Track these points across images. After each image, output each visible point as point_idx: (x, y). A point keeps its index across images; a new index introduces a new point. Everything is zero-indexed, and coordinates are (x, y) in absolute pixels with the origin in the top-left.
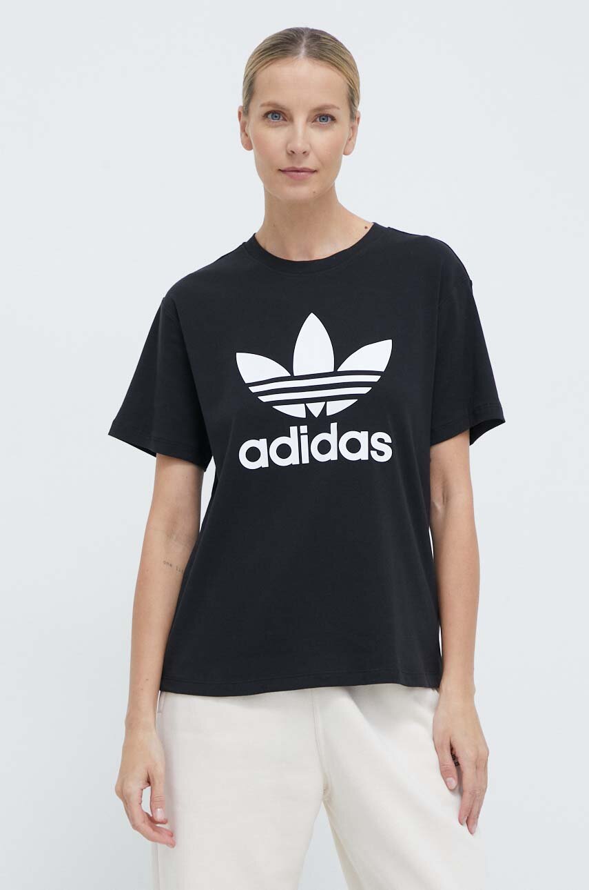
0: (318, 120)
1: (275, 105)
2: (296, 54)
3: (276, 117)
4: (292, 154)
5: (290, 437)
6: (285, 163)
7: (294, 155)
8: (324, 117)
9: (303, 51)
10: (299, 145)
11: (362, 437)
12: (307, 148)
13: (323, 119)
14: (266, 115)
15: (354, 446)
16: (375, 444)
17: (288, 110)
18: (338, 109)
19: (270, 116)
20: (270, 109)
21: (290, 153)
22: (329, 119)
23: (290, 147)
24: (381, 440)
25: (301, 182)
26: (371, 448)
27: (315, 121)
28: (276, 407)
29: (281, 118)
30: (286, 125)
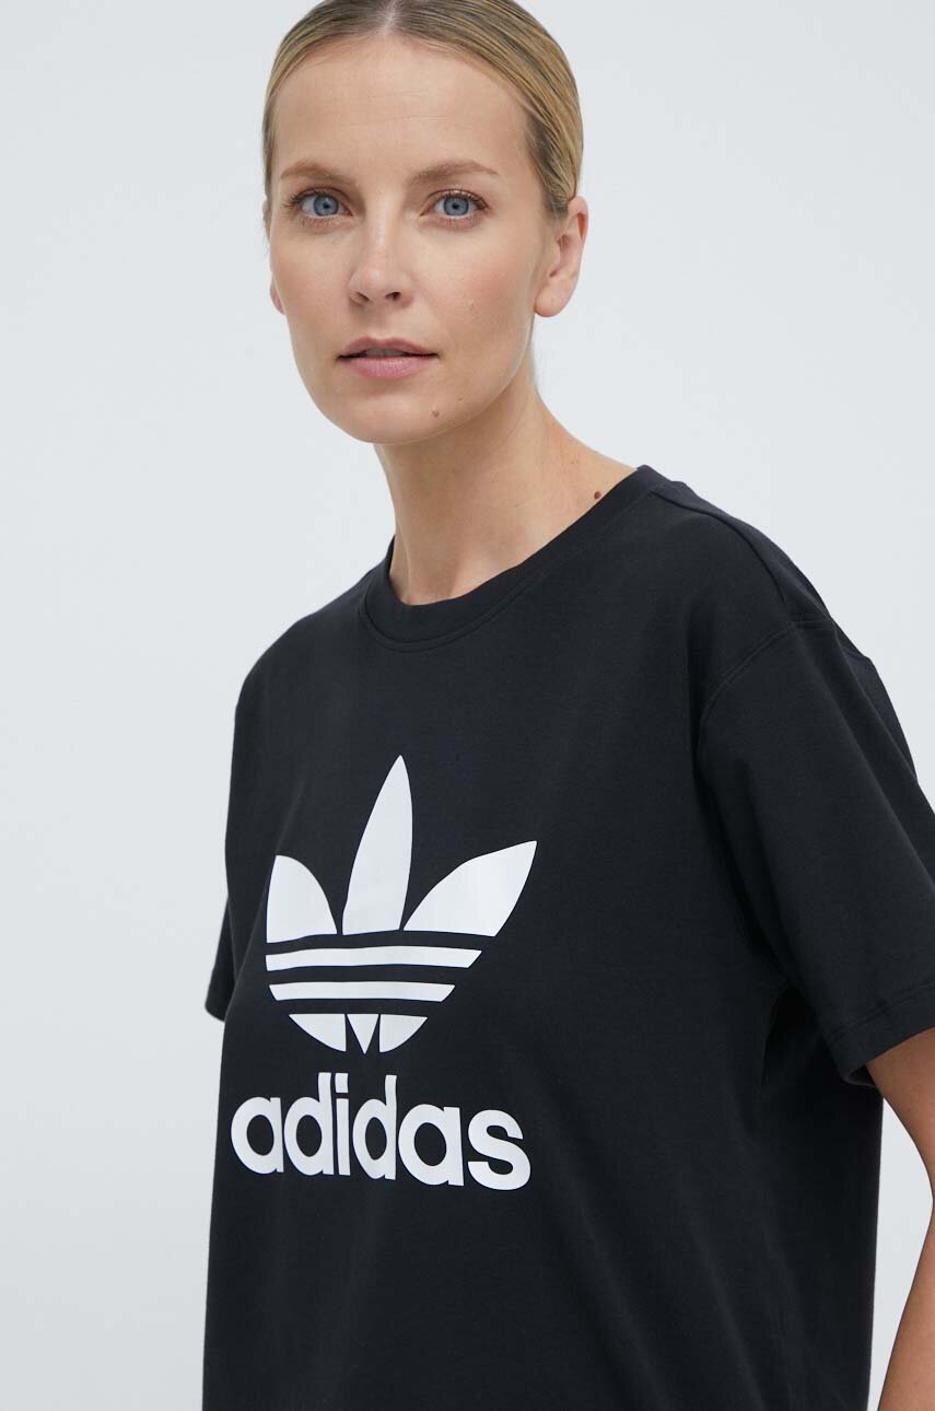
0: (440, 207)
1: (312, 170)
2: (372, 26)
3: (326, 207)
4: (361, 302)
5: (318, 1100)
6: (348, 333)
7: (368, 306)
8: (456, 201)
9: (390, 17)
10: (378, 277)
11: (447, 1120)
12: (402, 284)
13: (455, 207)
14: (297, 201)
15: (430, 1144)
16: (482, 1142)
17: (351, 183)
18: (492, 172)
19: (309, 205)
20: (303, 182)
21: (359, 301)
22: (472, 207)
23: (356, 283)
24: (497, 1132)
25: (391, 384)
26: (469, 1154)
27: (430, 209)
28: (296, 1018)
29: (341, 209)
30: (349, 228)
